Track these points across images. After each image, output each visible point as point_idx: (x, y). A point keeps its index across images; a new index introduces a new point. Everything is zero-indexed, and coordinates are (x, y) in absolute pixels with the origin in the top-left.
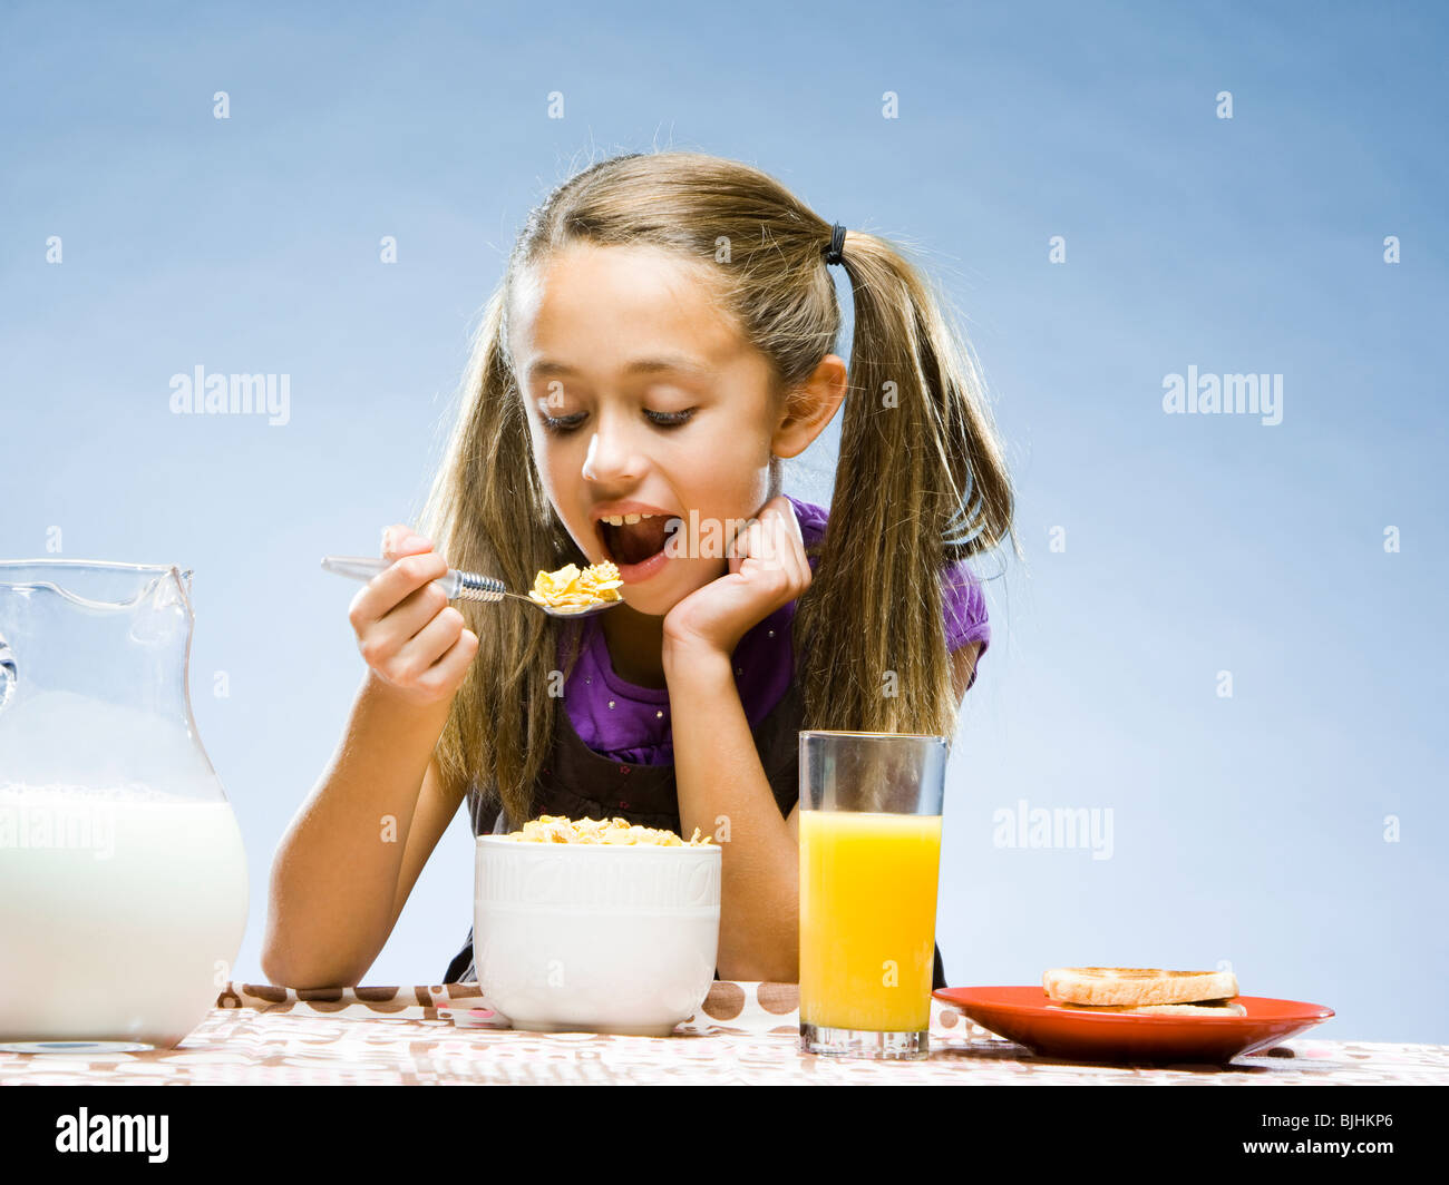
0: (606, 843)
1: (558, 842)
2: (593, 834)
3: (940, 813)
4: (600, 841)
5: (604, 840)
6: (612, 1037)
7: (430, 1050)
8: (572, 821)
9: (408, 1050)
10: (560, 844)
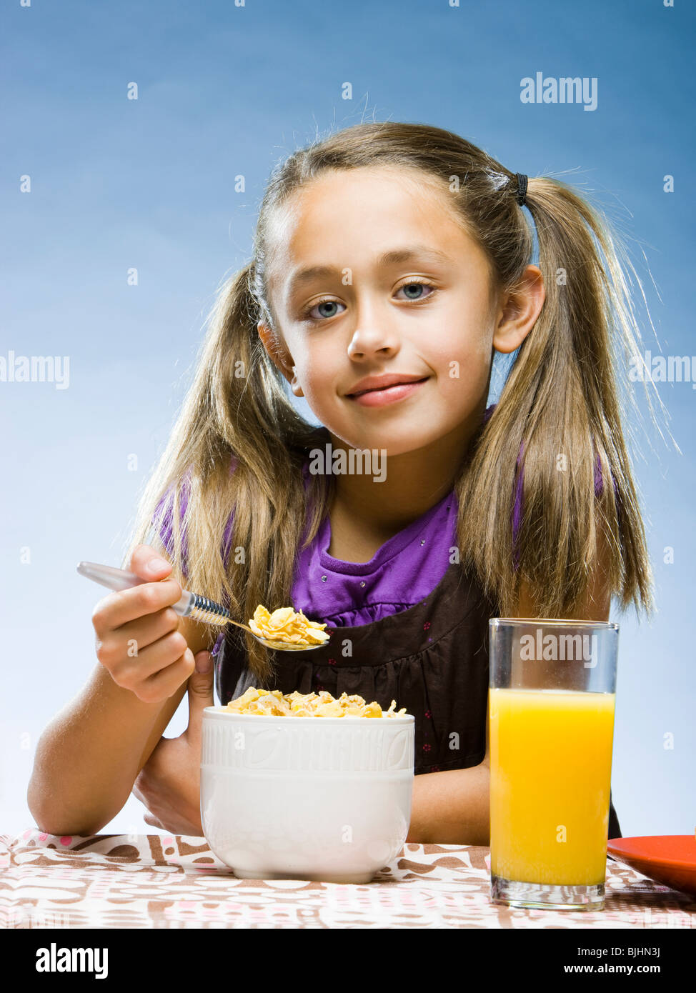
0: (318, 716)
1: (277, 715)
2: (307, 707)
3: (613, 691)
4: (312, 713)
5: (315, 713)
6: (323, 884)
7: (167, 909)
8: (284, 694)
9: (146, 909)
10: (279, 717)
